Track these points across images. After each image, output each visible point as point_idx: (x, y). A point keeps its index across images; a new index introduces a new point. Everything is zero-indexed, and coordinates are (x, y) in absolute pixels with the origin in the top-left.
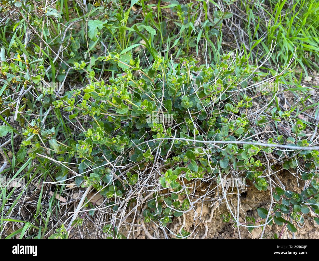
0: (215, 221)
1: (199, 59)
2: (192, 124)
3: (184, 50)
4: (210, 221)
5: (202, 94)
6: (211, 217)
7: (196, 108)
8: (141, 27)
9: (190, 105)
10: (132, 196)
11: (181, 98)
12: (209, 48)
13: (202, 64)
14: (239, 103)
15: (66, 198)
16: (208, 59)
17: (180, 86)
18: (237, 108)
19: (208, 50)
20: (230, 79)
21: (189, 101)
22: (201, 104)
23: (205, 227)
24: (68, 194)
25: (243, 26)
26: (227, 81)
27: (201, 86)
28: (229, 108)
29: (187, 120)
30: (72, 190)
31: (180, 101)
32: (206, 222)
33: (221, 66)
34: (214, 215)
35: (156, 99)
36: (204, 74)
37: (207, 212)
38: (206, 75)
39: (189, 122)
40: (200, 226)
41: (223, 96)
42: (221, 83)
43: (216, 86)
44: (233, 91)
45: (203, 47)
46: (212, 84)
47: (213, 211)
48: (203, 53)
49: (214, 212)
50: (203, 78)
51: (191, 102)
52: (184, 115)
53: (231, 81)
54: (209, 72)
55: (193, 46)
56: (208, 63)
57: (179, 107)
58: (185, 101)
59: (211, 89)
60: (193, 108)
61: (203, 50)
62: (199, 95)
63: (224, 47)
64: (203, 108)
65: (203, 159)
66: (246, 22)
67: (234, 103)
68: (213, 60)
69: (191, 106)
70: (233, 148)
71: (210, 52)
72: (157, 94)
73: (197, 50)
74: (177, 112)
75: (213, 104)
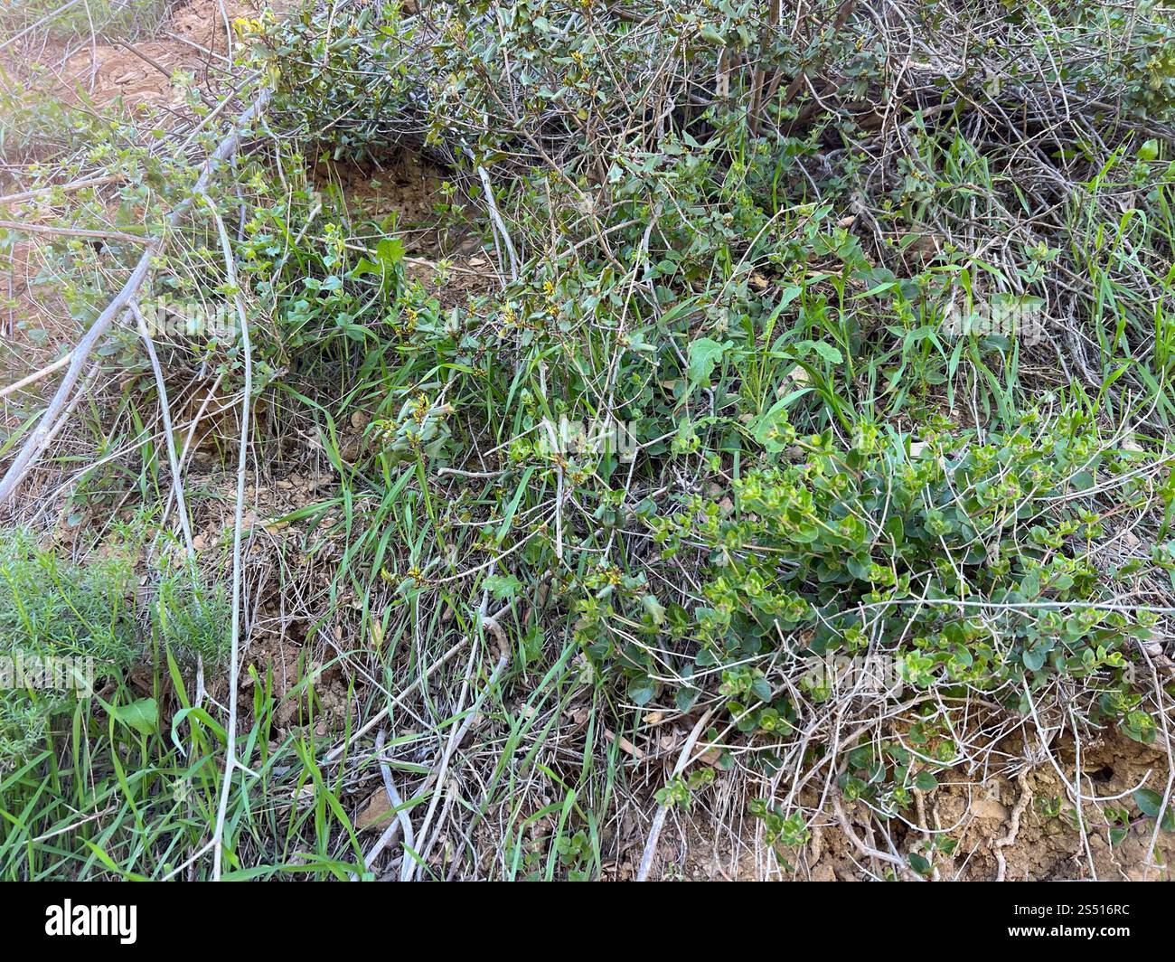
0: (1025, 846)
1: (956, 413)
2: (951, 571)
3: (914, 392)
4: (1010, 840)
5: (972, 505)
6: (1014, 832)
7: (961, 537)
8: (805, 347)
9: (947, 527)
10: (814, 735)
11: (921, 513)
12: (983, 384)
13: (966, 427)
14: (1062, 525)
15: (643, 749)
16: (982, 414)
17: (920, 487)
18: (1059, 535)
19: (978, 389)
20: (1038, 473)
21: (943, 520)
22: (971, 528)
23: (996, 861)
24: (647, 738)
25: (1082, 316)
26: (1030, 475)
27: (970, 487)
28: (1041, 537)
29: (940, 563)
30: (655, 727)
31: (920, 521)
32: (999, 843)
33: (1014, 441)
34: (1020, 827)
35: (864, 516)
36: (974, 459)
37: (1001, 816)
38: (981, 463)
39: (946, 567)
40: (983, 857)
41: (1025, 509)
42: (1015, 482)
43: (1003, 487)
44: (1050, 499)
45: (965, 381)
46: (996, 484)
47: (1016, 815)
48: (965, 399)
49: (1021, 818)
50: (972, 469)
51: (948, 522)
52: (929, 553)
53: (1040, 475)
54: (985, 455)
55: (938, 380)
56: (981, 424)
57: (917, 533)
58: (933, 519)
59: (993, 493)
60: (951, 535)
61: (966, 389)
62: (966, 507)
63: (1026, 381)
64: (975, 535)
65: (982, 645)
66: (1089, 301)
67: (1050, 525)
68: (994, 415)
69: (950, 531)
70: (1048, 616)
71: (986, 394)
72: (867, 503)
73: (952, 392)
74: (913, 545)
75: (1000, 527)
